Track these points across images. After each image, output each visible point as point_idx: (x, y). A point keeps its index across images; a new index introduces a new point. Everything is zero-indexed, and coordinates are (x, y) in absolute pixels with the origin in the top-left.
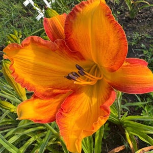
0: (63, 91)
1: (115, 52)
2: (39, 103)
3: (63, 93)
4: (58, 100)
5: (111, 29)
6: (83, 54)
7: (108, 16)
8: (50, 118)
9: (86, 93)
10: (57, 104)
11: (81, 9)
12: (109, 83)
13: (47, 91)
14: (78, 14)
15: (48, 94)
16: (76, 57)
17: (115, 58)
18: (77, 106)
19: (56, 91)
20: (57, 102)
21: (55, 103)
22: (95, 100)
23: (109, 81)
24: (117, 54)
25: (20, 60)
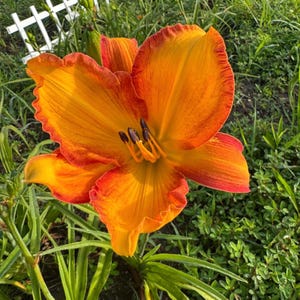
0: (104, 159)
1: (206, 114)
2: (62, 168)
3: (103, 163)
4: (89, 173)
5: (216, 74)
6: (149, 108)
7: (219, 52)
8: (75, 196)
9: (134, 175)
10: (87, 180)
11: (174, 34)
12: (176, 168)
13: (78, 152)
14: (168, 40)
15: (78, 157)
16: (137, 109)
17: (202, 125)
18: (121, 190)
19: (92, 155)
20: (88, 176)
21: (84, 176)
22: (149, 189)
23: (177, 164)
24: (208, 119)
25: (51, 86)
